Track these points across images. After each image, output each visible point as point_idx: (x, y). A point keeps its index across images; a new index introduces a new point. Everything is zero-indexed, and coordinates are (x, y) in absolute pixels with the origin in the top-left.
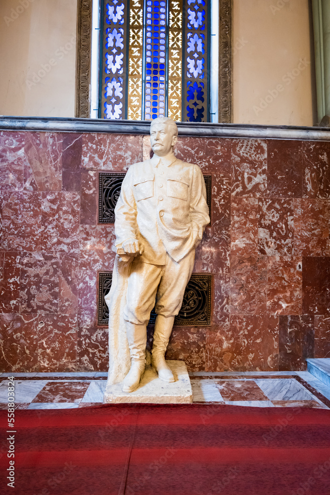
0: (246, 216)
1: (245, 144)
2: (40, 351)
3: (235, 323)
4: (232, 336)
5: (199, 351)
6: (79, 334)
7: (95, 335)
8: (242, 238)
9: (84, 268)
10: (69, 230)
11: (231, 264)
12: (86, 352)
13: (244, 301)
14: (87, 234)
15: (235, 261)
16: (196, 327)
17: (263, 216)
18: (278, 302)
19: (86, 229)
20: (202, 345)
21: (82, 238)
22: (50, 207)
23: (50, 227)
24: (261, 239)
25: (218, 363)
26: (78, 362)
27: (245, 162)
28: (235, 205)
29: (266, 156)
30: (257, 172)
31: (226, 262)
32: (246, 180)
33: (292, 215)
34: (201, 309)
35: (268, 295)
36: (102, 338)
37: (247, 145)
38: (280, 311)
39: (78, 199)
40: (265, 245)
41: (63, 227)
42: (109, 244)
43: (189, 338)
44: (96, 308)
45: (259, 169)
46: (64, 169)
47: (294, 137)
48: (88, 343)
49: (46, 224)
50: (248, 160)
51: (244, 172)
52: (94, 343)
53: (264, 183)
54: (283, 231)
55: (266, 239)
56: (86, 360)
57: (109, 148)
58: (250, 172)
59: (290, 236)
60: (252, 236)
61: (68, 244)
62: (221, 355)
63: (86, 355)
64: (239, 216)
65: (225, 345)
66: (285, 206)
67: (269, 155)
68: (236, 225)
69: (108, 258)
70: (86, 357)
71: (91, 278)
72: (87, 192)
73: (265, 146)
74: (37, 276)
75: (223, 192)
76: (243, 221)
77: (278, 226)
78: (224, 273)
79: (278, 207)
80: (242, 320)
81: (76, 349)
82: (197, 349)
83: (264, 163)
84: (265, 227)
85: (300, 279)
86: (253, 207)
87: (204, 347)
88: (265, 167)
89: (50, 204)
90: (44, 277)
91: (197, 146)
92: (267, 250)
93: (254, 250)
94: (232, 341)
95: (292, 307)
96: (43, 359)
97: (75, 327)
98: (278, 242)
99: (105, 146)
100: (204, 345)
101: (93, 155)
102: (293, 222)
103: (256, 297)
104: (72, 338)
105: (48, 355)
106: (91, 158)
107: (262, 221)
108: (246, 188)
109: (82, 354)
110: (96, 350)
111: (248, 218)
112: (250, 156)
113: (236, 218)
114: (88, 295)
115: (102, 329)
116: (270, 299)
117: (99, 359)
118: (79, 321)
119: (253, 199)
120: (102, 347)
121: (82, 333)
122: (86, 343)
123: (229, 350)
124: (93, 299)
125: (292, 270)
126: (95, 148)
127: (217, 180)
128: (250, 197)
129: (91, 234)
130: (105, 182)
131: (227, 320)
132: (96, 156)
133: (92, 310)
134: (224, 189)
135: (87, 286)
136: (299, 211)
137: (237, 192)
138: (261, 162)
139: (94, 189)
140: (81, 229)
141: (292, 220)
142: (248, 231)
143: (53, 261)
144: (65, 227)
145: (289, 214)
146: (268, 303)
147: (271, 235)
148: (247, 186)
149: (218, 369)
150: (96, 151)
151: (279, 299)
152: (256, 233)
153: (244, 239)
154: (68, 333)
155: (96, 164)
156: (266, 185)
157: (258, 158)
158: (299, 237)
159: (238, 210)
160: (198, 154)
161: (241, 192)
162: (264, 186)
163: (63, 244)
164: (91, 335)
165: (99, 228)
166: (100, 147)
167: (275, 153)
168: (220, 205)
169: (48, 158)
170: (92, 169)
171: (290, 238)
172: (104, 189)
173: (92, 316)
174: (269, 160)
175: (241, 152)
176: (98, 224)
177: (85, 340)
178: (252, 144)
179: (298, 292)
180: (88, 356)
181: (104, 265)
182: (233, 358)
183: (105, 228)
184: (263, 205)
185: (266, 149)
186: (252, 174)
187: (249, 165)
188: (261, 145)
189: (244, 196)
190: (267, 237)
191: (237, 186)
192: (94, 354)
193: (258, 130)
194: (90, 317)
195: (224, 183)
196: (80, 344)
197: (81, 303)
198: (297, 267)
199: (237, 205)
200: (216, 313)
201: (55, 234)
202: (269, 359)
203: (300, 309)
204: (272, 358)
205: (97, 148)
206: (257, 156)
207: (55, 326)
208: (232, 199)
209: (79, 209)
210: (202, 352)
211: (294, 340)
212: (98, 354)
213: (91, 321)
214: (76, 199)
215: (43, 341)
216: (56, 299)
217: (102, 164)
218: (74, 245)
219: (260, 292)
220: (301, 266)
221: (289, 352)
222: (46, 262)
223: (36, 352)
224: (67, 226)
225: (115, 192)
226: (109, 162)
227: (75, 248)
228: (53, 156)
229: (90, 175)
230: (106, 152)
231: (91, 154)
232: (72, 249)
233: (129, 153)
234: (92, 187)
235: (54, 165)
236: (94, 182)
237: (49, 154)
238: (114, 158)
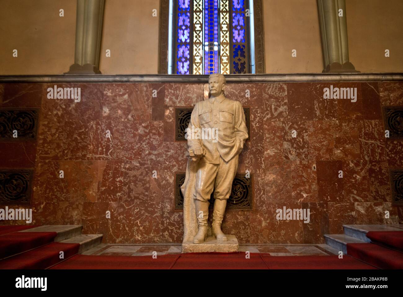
0: (274, 134)
1: (271, 87)
2: (136, 228)
3: (270, 208)
4: (268, 217)
5: (245, 228)
6: (162, 216)
7: (173, 217)
8: (272, 148)
9: (166, 171)
10: (156, 146)
11: (265, 167)
12: (166, 229)
13: (276, 193)
14: (168, 148)
15: (268, 165)
16: (242, 211)
17: (286, 133)
18: (300, 193)
19: (167, 145)
20: (247, 224)
21: (165, 151)
22: (144, 131)
23: (144, 144)
24: (286, 149)
25: (259, 237)
26: (161, 236)
27: (272, 98)
28: (266, 127)
29: (286, 93)
30: (280, 104)
31: (262, 165)
32: (273, 110)
33: (306, 132)
34: (246, 198)
35: (293, 188)
36: (178, 218)
37: (273, 87)
38: (302, 199)
39: (163, 125)
40: (289, 153)
41: (152, 144)
42: (182, 154)
43: (238, 218)
44: (173, 197)
45: (282, 102)
46: (153, 107)
47: (305, 80)
48: (169, 223)
49: (141, 142)
50: (274, 96)
51: (271, 105)
52: (172, 222)
53: (286, 112)
54: (301, 143)
55: (289, 149)
56: (166, 235)
57: (182, 92)
58: (276, 105)
59: (306, 146)
60: (279, 147)
61: (155, 155)
62: (261, 231)
63: (166, 231)
64: (269, 134)
65: (264, 224)
66: (301, 126)
67: (288, 93)
68: (268, 140)
69: (182, 164)
70: (166, 233)
71: (171, 178)
72: (168, 121)
73: (285, 87)
74: (135, 176)
75: (258, 118)
76: (272, 137)
77: (297, 140)
78: (261, 172)
79: (296, 127)
80: (275, 206)
81: (160, 227)
82: (243, 227)
83: (285, 98)
84: (288, 141)
85: (315, 176)
86: (279, 128)
87: (249, 225)
88: (286, 101)
89: (144, 129)
90: (140, 177)
91: (239, 89)
92: (290, 156)
93: (281, 157)
94: (268, 221)
95: (311, 196)
96: (137, 234)
97: (159, 211)
98: (298, 151)
99: (179, 91)
100: (249, 224)
101: (172, 97)
102: (307, 137)
103: (284, 189)
104: (158, 219)
105: (141, 231)
106: (171, 99)
107: (286, 137)
108: (274, 115)
109: (164, 231)
110: (173, 228)
111: (276, 135)
112: (275, 94)
113: (267, 136)
114: (169, 189)
115: (178, 212)
116: (294, 191)
117: (176, 234)
118: (162, 207)
119: (278, 122)
120: (178, 225)
121: (164, 216)
122: (167, 222)
123: (266, 227)
124: (172, 192)
125: (309, 170)
126: (173, 93)
127: (253, 111)
128: (277, 121)
129: (171, 148)
130: (180, 114)
131: (264, 206)
132: (174, 98)
133: (171, 199)
134: (259, 116)
135: (168, 182)
136: (312, 129)
137: (268, 118)
138: (283, 98)
139: (173, 119)
140: (164, 145)
141: (307, 136)
142: (276, 143)
143: (146, 166)
144: (154, 144)
145: (304, 131)
146: (293, 194)
147: (292, 146)
148: (274, 114)
149: (259, 242)
150: (174, 94)
151: (301, 191)
152: (281, 145)
153: (274, 149)
154: (155, 215)
155: (174, 103)
156: (287, 113)
157: (281, 95)
158: (313, 147)
159: (268, 130)
160: (240, 94)
161: (270, 118)
162: (286, 113)
163: (152, 155)
164: (171, 217)
165: (176, 144)
166: (177, 91)
167: (293, 91)
168: (256, 127)
169: (143, 100)
170: (171, 106)
171: (306, 148)
172: (179, 119)
173: (171, 203)
174: (288, 96)
175: (269, 92)
176: (175, 141)
177: (166, 220)
178: (276, 86)
179: (314, 186)
180: (168, 232)
181: (179, 169)
182: (269, 234)
183: (180, 144)
184: (286, 126)
185: (286, 89)
186: (277, 106)
187: (275, 100)
188: (283, 86)
189: (272, 120)
190: (290, 147)
191: (267, 114)
192: (172, 230)
193: (280, 77)
194: (170, 204)
195: (258, 112)
196: (163, 223)
197: (164, 194)
198: (313, 168)
199: (268, 127)
200: (256, 201)
201: (147, 149)
202: (296, 235)
203: (317, 198)
204: (298, 234)
205: (174, 93)
206: (280, 94)
207: (146, 210)
208: (264, 122)
209: (163, 132)
210: (247, 229)
211: (314, 221)
212: (175, 230)
213: (170, 207)
214: (161, 125)
215: (138, 221)
216: (147, 192)
217: (178, 103)
218: (159, 155)
219: (286, 186)
220: (316, 167)
221: (311, 229)
222: (141, 167)
223: (133, 229)
224: (155, 143)
225: (187, 120)
226: (182, 101)
227: (160, 157)
228: (147, 98)
229: (170, 110)
230: (180, 95)
231: (170, 96)
232: (158, 158)
233: (195, 95)
234: (171, 117)
235: (147, 104)
236: (173, 114)
237: (144, 97)
238: (185, 99)
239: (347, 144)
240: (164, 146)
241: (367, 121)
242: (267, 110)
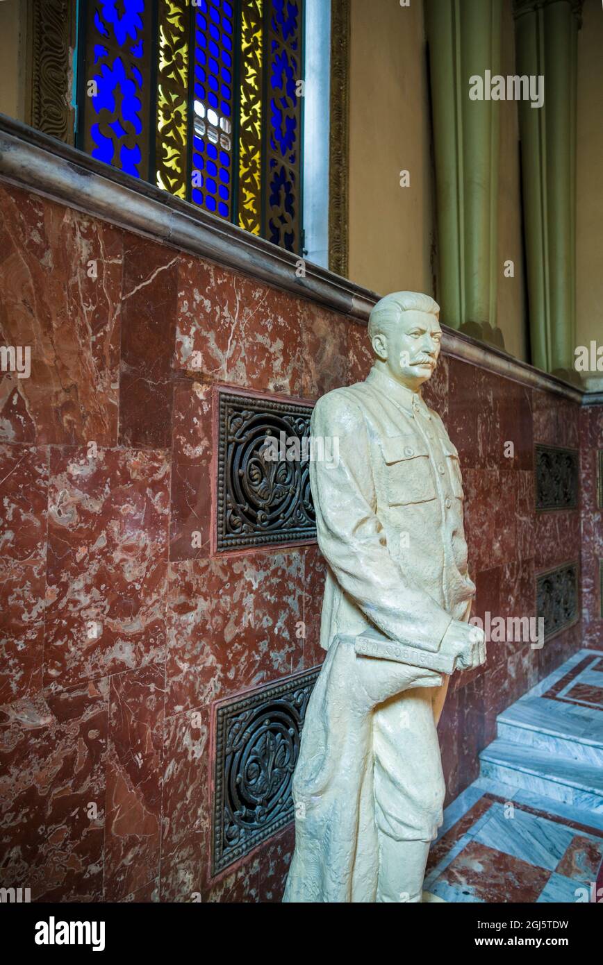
9: (178, 708)
10: (138, 587)
14: (188, 590)
19: (184, 574)
21: (175, 608)
22: (79, 506)
23: (78, 585)
29: (447, 387)
39: (166, 476)
41: (121, 579)
42: (236, 612)
44: (206, 825)
46: (123, 366)
47: (474, 359)
49: (64, 577)
61: (135, 639)
69: (234, 655)
72: (188, 451)
83: (445, 401)
89: (79, 494)
90: (56, 791)
99: (232, 313)
101: (204, 333)
106: (200, 342)
114: (189, 793)
124: (200, 800)
126: (208, 310)
129: (198, 591)
130: (231, 422)
132: (211, 336)
133: (196, 840)
135: (186, 763)
139: (205, 443)
140: (173, 576)
143: (89, 714)
144: (128, 577)
150: (210, 321)
155: (212, 363)
157: (441, 390)
163: (120, 643)
165: (216, 565)
166: (222, 310)
169: (75, 313)
170: (200, 378)
172: (228, 444)
173: (198, 856)
174: (450, 395)
176: (215, 554)
181: (225, 681)
183: (230, 564)
185: (447, 373)
194: (193, 864)
197: (170, 832)
201: (93, 612)
205: (213, 313)
209: (167, 511)
213: (195, 878)
214: (159, 476)
216: (94, 858)
217: (224, 366)
218: (151, 636)
222: (64, 727)
224: (133, 572)
225: (251, 455)
226: (239, 363)
227: (156, 646)
228: (92, 308)
229: (196, 398)
230: (233, 328)
231: (198, 326)
232: (148, 651)
233: (279, 344)
234: (201, 434)
235: (94, 344)
236: (206, 418)
237: (77, 297)
238: (251, 352)
240: (171, 584)
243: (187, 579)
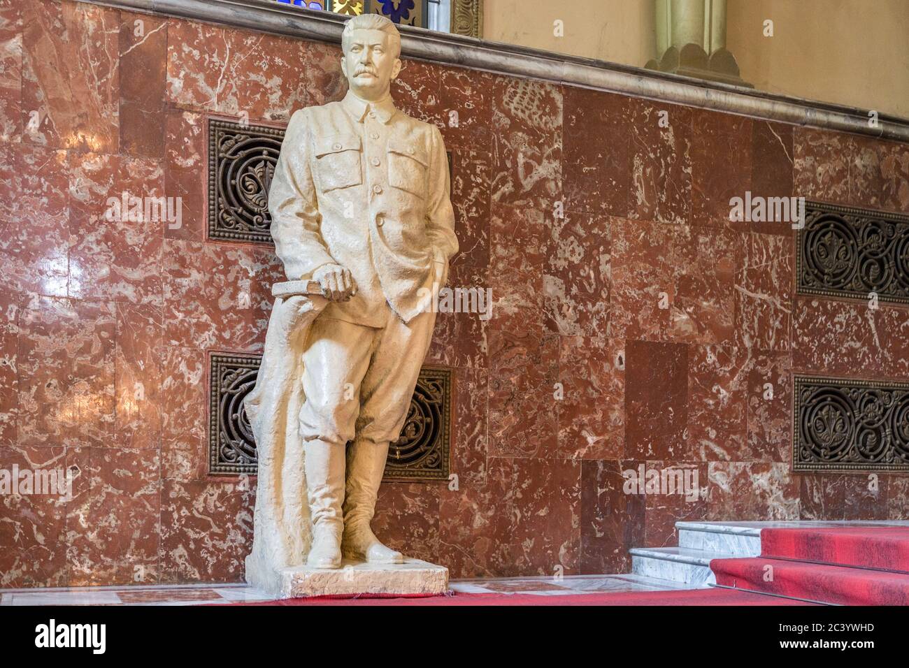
0: (521, 248)
1: (520, 91)
2: (71, 536)
3: (498, 474)
4: (492, 501)
5: (425, 535)
6: (164, 496)
7: (201, 499)
8: (513, 293)
9: (174, 342)
10: (137, 250)
11: (491, 348)
12: (181, 538)
13: (516, 429)
14: (182, 261)
15: (497, 342)
16: (419, 482)
17: (553, 249)
18: (580, 431)
19: (178, 250)
20: (432, 522)
21: (171, 272)
22: (90, 189)
23: (91, 238)
24: (549, 299)
25: (464, 559)
26: (162, 560)
27: (520, 130)
28: (499, 222)
29: (560, 120)
30: (542, 154)
31: (480, 343)
32: (521, 170)
33: (607, 251)
34: (430, 444)
35: (562, 416)
36: (218, 504)
37: (524, 93)
38: (584, 451)
39: (160, 177)
40: (556, 311)
41: (124, 242)
42: (231, 289)
43: (405, 505)
44: (202, 435)
45: (546, 147)
46: (123, 102)
47: (614, 86)
48: (187, 518)
49: (82, 231)
50: (526, 125)
51: (517, 151)
52: (200, 516)
53: (555, 179)
54: (590, 285)
55: (558, 298)
56: (180, 557)
57: (230, 61)
58: (529, 153)
59: (604, 296)
60: (532, 292)
61: (136, 283)
62: (468, 542)
63: (180, 546)
64: (506, 247)
65: (478, 521)
66: (595, 231)
67: (567, 120)
68: (501, 266)
69: (229, 322)
70: (181, 550)
71: (191, 367)
72: (180, 161)
73: (558, 98)
74: (60, 355)
75: (476, 190)
76: (514, 258)
77: (582, 274)
78: (477, 366)
79: (582, 232)
80: (511, 468)
81: (158, 530)
82: (421, 530)
83: (556, 135)
84: (556, 273)
85: (620, 385)
86: (533, 228)
87: (436, 525)
88: (558, 145)
89: (90, 183)
90: (79, 359)
91: (422, 83)
92: (561, 323)
93: (535, 321)
94: (490, 513)
95: (607, 443)
96: (79, 555)
97: (155, 479)
98: (581, 307)
99: (222, 58)
100: (437, 521)
101: (193, 75)
102: (608, 266)
103: (538, 420)
104: (148, 506)
105: (90, 545)
106: (189, 83)
107: (552, 261)
108: (521, 186)
109: (171, 544)
110: (203, 534)
111: (524, 251)
112: (530, 117)
113: (500, 250)
114: (186, 406)
115: (218, 485)
116: (564, 426)
117: (212, 554)
118: (163, 466)
119: (534, 211)
120: (219, 527)
121: (172, 495)
122: (180, 517)
123: (485, 531)
124: (197, 415)
125: (606, 366)
126: (197, 58)
127: (464, 164)
128: (529, 207)
129: (191, 263)
130: (222, 143)
131: (481, 468)
132: (201, 77)
133: (193, 441)
134: (478, 185)
135: (182, 383)
136: (621, 245)
137: (504, 194)
138: (552, 134)
139: (196, 157)
140: (168, 249)
141: (607, 262)
142: (524, 280)
143: (101, 321)
144: (129, 242)
145: (602, 249)
146: (561, 434)
147: (568, 291)
148: (524, 183)
149: (463, 572)
150: (200, 66)
151: (582, 426)
152: (538, 285)
153: (517, 296)
154: (139, 493)
155: (202, 97)
156: (560, 184)
157: (546, 123)
158: (620, 299)
159: (504, 233)
160: (425, 101)
161: (511, 193)
162: (557, 184)
163: (123, 283)
164: (193, 498)
165: (210, 249)
166: (211, 56)
167: (578, 116)
168: (470, 219)
169: (85, 68)
170: (191, 109)
171: (603, 300)
172: (220, 160)
173: (195, 454)
174: (566, 129)
175: (512, 106)
176: (207, 241)
177: (179, 509)
178: (534, 93)
179: (617, 413)
180: (186, 546)
181: (220, 338)
182: (493, 549)
183: (223, 251)
184: (553, 225)
185: (560, 105)
186: (533, 157)
187: (527, 138)
188: (551, 96)
189: (516, 203)
190: (561, 294)
191: (504, 181)
192: (199, 542)
193: (548, 63)
194: (190, 457)
195: (478, 171)
196: (167, 519)
197: (169, 424)
198: (617, 362)
199: (504, 222)
200: (461, 453)
201: (103, 258)
202: (563, 551)
203: (621, 448)
204: (568, 548)
205: (202, 60)
206: (544, 118)
207: (108, 477)
208: (492, 207)
210: (432, 537)
211: (608, 511)
212: (209, 543)
213: (193, 467)
214: (154, 177)
215: (78, 512)
217: (215, 99)
218: (148, 284)
219: (545, 411)
220: (624, 360)
221: (599, 535)
222: (84, 322)
223: (61, 538)
224: (133, 239)
225: (246, 170)
226: (230, 97)
227: (153, 293)
228: (97, 64)
229: (186, 123)
230: (223, 70)
231: (187, 71)
232: (147, 295)
233: (277, 81)
234: (192, 150)
235: (99, 88)
236: (197, 139)
237: (86, 58)
238: (243, 88)
239: (706, 299)
241: (758, 235)
242: (504, 168)
243: (180, 253)
